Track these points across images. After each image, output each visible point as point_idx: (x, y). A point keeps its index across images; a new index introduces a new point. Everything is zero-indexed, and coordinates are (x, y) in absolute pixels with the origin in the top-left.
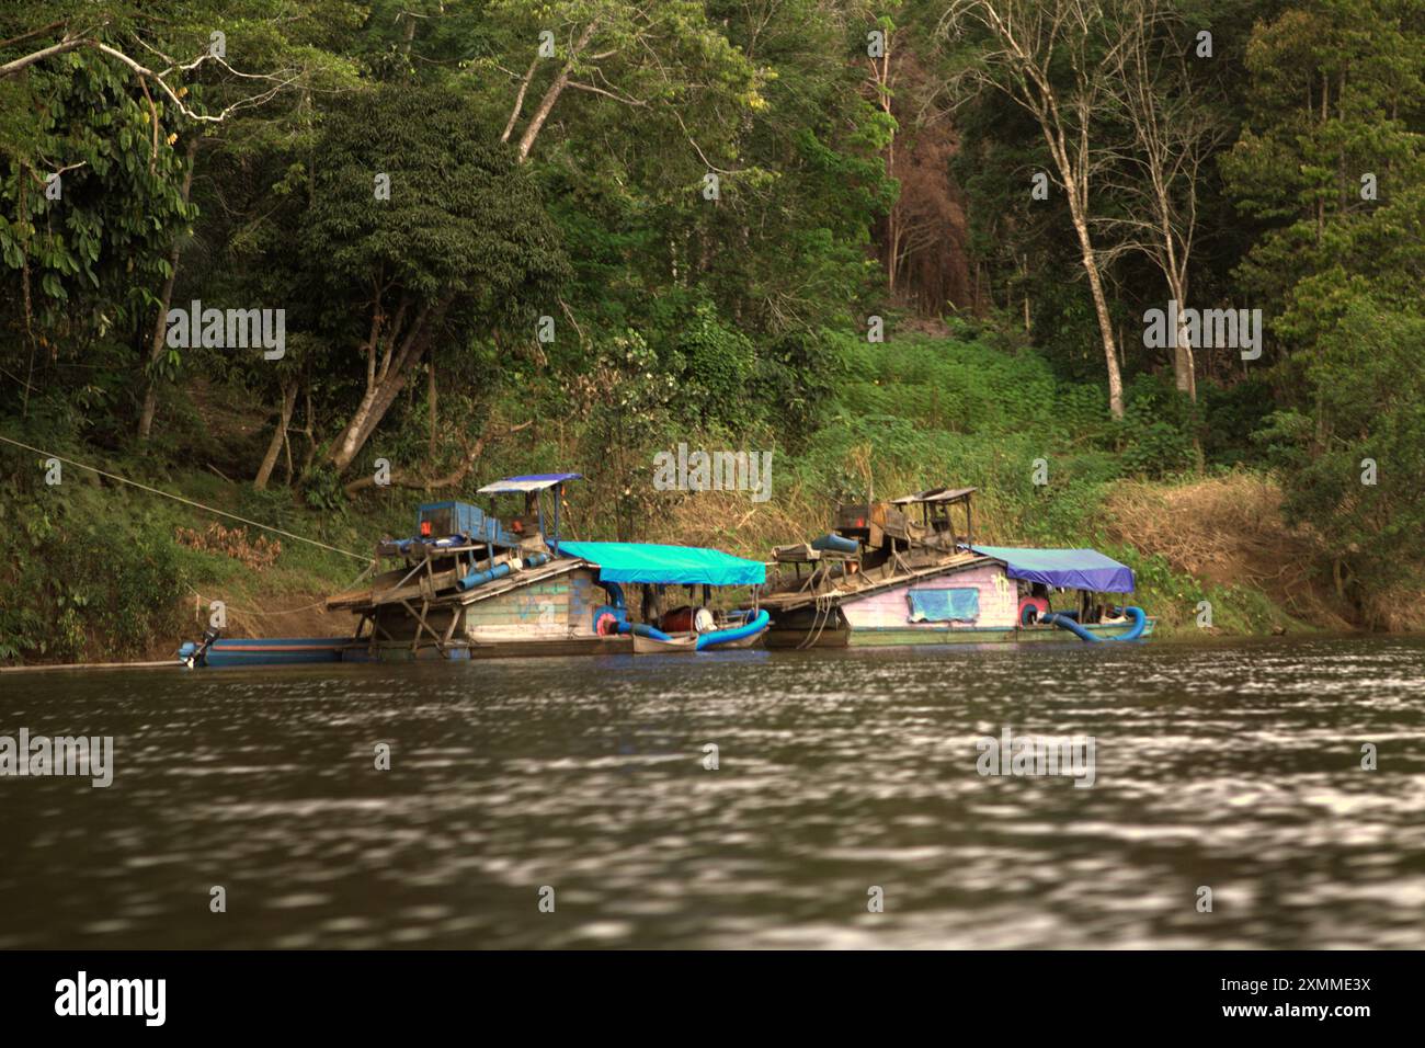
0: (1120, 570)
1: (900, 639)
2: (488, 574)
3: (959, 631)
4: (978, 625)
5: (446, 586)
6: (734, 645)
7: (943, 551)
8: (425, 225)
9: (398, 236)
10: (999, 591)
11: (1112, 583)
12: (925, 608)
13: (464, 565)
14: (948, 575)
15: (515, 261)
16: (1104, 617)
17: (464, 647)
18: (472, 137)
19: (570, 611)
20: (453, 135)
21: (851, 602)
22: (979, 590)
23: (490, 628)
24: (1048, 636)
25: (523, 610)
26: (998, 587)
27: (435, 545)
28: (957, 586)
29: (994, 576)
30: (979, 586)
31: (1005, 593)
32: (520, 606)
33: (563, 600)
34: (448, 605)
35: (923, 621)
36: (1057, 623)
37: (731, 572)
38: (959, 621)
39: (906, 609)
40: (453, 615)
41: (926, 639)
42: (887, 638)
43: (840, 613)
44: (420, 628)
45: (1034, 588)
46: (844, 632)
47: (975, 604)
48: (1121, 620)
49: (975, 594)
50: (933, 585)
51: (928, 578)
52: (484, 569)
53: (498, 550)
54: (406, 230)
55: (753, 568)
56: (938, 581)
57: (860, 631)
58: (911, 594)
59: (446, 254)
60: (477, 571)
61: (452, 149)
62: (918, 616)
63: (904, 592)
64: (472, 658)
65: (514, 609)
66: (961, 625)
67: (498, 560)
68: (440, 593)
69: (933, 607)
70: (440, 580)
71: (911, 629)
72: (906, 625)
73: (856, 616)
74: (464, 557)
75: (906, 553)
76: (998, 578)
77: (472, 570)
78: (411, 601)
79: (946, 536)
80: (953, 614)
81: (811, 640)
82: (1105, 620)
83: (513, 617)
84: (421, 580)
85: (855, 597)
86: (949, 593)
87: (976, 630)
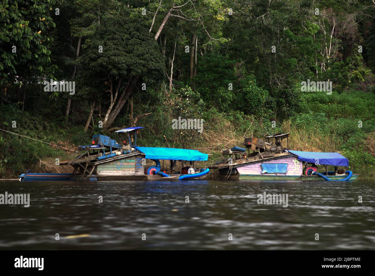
0: (343, 159)
1: (258, 178)
2: (108, 156)
3: (280, 176)
4: (287, 175)
5: (94, 159)
6: (197, 179)
7: (278, 152)
8: (115, 56)
9: (106, 59)
10: (296, 165)
11: (340, 163)
12: (268, 168)
13: (101, 153)
14: (276, 159)
15: (144, 66)
16: (337, 174)
17: (95, 177)
18: (137, 31)
19: (135, 167)
20: (130, 30)
21: (240, 167)
22: (287, 164)
23: (105, 172)
24: (314, 179)
25: (118, 166)
26: (295, 164)
27: (90, 147)
28: (279, 163)
29: (294, 160)
30: (288, 163)
31: (298, 165)
32: (117, 165)
33: (133, 164)
34: (92, 165)
35: (265, 173)
36: (317, 175)
37: (195, 157)
38: (280, 173)
39: (261, 169)
40: (93, 167)
41: (267, 178)
42: (253, 178)
43: (236, 170)
44: (85, 171)
45: (308, 164)
46: (238, 176)
47: (286, 168)
48: (344, 174)
49: (286, 165)
50: (271, 162)
51: (269, 160)
52: (109, 154)
53: (114, 149)
54: (109, 57)
55: (203, 156)
56: (272, 161)
57: (243, 175)
58: (263, 165)
59: (119, 64)
60: (105, 155)
61: (130, 34)
62: (264, 172)
63: (260, 164)
64: (98, 180)
65: (116, 166)
66: (281, 175)
67: (113, 152)
68: (91, 161)
69: (270, 169)
70: (93, 158)
71: (262, 175)
72: (260, 174)
73: (241, 171)
74: (101, 151)
75: (264, 153)
76: (295, 161)
77: (104, 154)
78: (82, 163)
79: (279, 148)
80: (277, 171)
81: (227, 178)
82: (337, 175)
83: (115, 169)
84: (85, 157)
85: (241, 165)
86: (276, 165)
87: (286, 176)
